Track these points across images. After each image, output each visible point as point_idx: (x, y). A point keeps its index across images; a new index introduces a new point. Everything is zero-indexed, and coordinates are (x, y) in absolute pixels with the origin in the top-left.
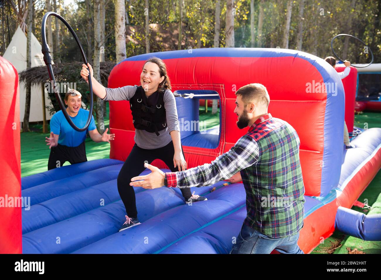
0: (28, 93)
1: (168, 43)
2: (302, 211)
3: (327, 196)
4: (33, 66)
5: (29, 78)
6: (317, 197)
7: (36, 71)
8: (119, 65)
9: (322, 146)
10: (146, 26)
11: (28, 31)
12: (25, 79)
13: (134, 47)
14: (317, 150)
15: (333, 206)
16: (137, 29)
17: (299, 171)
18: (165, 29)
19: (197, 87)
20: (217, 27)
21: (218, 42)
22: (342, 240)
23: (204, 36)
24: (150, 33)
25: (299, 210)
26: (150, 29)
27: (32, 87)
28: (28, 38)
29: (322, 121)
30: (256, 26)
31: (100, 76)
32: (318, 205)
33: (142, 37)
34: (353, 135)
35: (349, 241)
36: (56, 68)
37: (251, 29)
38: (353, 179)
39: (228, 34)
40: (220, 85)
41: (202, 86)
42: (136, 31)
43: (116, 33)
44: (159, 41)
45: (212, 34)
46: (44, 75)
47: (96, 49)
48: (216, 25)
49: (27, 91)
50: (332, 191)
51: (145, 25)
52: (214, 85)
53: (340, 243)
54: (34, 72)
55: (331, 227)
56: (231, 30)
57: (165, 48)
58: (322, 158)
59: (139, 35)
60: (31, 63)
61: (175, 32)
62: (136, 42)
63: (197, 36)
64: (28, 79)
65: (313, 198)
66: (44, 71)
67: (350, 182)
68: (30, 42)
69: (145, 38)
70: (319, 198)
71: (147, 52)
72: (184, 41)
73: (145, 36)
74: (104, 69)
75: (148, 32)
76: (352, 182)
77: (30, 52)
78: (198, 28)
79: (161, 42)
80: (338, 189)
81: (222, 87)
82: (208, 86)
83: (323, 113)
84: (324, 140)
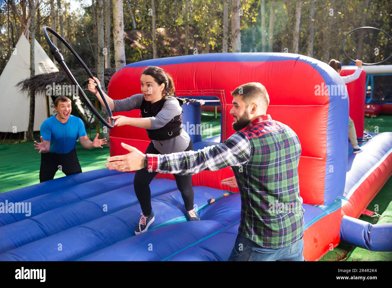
0: (32, 102)
1: (176, 47)
2: (300, 222)
3: (331, 205)
4: (36, 74)
5: (33, 86)
6: (320, 206)
7: (40, 79)
8: (119, 72)
9: (325, 152)
10: (153, 30)
11: (32, 38)
12: (29, 87)
13: (140, 52)
14: (319, 156)
15: (337, 215)
16: (143, 34)
17: (296, 179)
18: (172, 34)
19: (198, 93)
20: (225, 30)
21: (227, 46)
22: (348, 252)
23: (212, 40)
24: (157, 37)
25: (296, 221)
26: (157, 33)
27: (35, 96)
28: (31, 46)
29: (325, 126)
30: (267, 28)
31: (104, 83)
32: (321, 215)
33: (149, 42)
34: (363, 140)
35: (356, 252)
36: (60, 76)
37: (262, 31)
38: (360, 187)
39: (235, 38)
40: (221, 90)
41: (203, 92)
42: (144, 36)
43: (115, 39)
44: (167, 46)
45: (220, 37)
46: (48, 82)
47: (100, 55)
48: (224, 28)
49: (31, 99)
50: (337, 200)
51: (151, 29)
52: (214, 90)
53: (346, 254)
54: (38, 80)
55: (335, 238)
56: (238, 33)
57: (173, 53)
58: (325, 164)
59: (146, 40)
60: (34, 71)
61: (183, 36)
62: (143, 48)
63: (205, 39)
64: (31, 87)
65: (316, 207)
66: (48, 79)
67: (357, 191)
68: (34, 49)
69: (152, 43)
70: (323, 207)
71: (154, 57)
72: (192, 45)
73: (152, 40)
74: (109, 76)
75: (155, 37)
76: (359, 189)
77: (34, 59)
78: (206, 31)
79: (169, 46)
80: (344, 198)
81: (222, 92)
82: (209, 91)
83: (326, 118)
84: (327, 146)
